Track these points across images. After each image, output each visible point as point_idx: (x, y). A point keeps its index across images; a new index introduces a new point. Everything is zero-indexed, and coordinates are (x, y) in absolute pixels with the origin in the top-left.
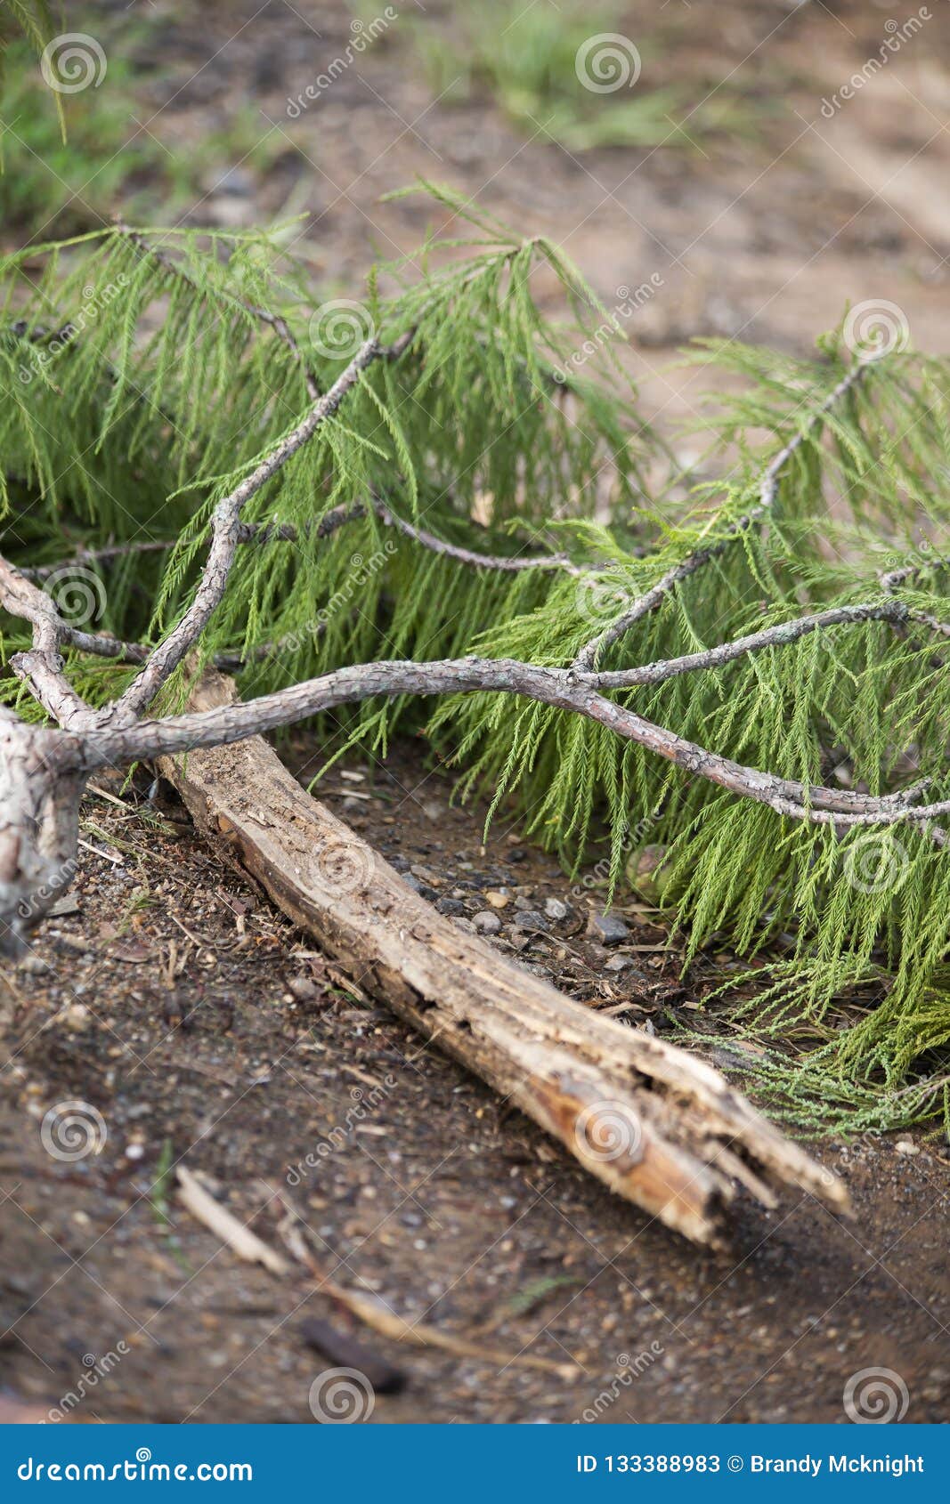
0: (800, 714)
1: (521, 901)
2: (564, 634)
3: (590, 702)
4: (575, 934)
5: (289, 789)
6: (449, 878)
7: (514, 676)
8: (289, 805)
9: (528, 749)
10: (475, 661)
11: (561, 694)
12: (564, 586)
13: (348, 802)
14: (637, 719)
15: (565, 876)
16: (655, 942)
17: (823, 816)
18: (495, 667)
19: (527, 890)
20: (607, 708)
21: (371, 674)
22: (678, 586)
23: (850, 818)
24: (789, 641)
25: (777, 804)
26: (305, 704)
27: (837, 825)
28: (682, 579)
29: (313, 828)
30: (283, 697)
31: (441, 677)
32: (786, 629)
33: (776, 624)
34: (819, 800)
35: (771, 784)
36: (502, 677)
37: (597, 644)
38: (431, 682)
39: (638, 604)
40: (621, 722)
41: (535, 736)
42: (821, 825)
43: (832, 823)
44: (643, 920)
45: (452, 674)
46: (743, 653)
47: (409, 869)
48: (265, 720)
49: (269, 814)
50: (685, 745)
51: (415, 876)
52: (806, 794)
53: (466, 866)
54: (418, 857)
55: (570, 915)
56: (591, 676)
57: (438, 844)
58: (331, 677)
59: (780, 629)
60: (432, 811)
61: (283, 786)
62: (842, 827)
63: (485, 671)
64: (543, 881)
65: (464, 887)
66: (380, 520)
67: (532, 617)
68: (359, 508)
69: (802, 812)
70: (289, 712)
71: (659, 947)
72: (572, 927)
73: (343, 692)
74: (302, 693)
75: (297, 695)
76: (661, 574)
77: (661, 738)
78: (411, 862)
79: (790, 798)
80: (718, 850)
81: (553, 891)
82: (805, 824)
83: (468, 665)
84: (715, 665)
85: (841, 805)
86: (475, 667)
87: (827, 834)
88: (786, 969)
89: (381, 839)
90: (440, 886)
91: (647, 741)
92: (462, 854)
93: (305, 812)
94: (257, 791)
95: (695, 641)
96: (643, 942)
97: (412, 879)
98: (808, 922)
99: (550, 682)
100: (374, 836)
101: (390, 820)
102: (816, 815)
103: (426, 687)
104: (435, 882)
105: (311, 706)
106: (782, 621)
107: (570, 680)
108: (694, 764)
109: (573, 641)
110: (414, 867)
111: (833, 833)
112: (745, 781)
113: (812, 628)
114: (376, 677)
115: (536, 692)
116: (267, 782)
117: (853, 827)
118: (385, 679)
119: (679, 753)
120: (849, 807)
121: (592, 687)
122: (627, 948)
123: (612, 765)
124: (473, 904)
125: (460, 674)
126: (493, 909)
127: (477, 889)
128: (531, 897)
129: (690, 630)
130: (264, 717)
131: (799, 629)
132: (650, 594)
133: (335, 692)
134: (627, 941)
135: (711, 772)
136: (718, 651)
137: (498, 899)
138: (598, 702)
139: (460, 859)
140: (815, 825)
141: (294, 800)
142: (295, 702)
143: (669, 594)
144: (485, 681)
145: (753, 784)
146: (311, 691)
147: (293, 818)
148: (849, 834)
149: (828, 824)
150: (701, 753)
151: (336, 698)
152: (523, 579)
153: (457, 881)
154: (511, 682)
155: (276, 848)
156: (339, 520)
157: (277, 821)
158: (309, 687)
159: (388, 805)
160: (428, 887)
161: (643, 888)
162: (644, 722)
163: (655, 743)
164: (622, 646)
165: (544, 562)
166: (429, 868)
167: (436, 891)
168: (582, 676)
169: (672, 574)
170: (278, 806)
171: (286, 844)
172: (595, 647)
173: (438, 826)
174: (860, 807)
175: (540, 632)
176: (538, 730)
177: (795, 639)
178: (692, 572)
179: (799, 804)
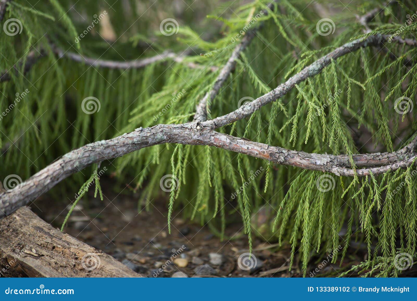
0: (335, 114)
1: (196, 260)
2: (184, 99)
3: (212, 138)
4: (232, 272)
5: (47, 230)
6: (150, 256)
7: (166, 134)
8: (49, 240)
9: (180, 171)
10: (141, 131)
11: (195, 137)
12: (175, 70)
13: (78, 225)
14: (242, 141)
15: (215, 237)
16: (279, 266)
17: (365, 171)
18: (153, 131)
19: (196, 251)
20: (223, 138)
21: (83, 154)
22: (243, 55)
23: (382, 169)
24: (317, 73)
25: (336, 170)
26: (48, 181)
27: (375, 175)
28: (244, 50)
29: (67, 251)
30: (35, 180)
31: (124, 145)
32: (314, 67)
33: (308, 64)
34: (360, 162)
35: (329, 159)
36: (159, 136)
37: (206, 101)
38: (119, 149)
39: (223, 71)
40: (233, 145)
41: (182, 163)
42: (364, 177)
43: (371, 174)
44: (268, 253)
45: (130, 142)
46: (293, 86)
47: (125, 257)
48: (27, 197)
49: (38, 249)
50: (273, 149)
51: (129, 260)
52: (351, 161)
53: (157, 246)
54: (128, 248)
55: (225, 261)
56: (209, 122)
57: (137, 237)
58: (60, 161)
59: (311, 67)
60: (127, 217)
61: (42, 230)
62: (379, 176)
63: (148, 135)
64: (204, 243)
65: (160, 260)
66: (57, 55)
67: (163, 93)
68: (42, 51)
69: (352, 172)
70: (40, 188)
71: (283, 268)
72: (229, 267)
73: (70, 168)
74: (45, 175)
75: (43, 177)
76: (231, 50)
77: (259, 149)
78: (125, 252)
79: (341, 165)
80: (307, 204)
81: (211, 248)
82: (356, 179)
83: (138, 134)
84: (278, 98)
85: (373, 162)
86: (143, 134)
87: (371, 182)
88: (365, 267)
89: (103, 242)
90: (146, 262)
91: (251, 152)
92: (153, 239)
93: (60, 242)
94: (27, 236)
95: (262, 86)
96: (273, 267)
97: (129, 263)
98: (371, 236)
99: (187, 132)
100: (98, 242)
101: (105, 229)
102: (360, 172)
103: (117, 153)
104: (143, 260)
105: (52, 181)
106: (311, 62)
107: (198, 127)
108: (282, 159)
109: (191, 102)
110: (128, 255)
111: (374, 181)
112: (314, 162)
113: (329, 62)
114: (87, 154)
115: (180, 139)
116: (32, 229)
117: (385, 174)
118: (93, 154)
119: (271, 155)
120: (379, 163)
121: (212, 129)
122: (265, 273)
123: (231, 168)
124: (168, 269)
125: (135, 140)
126: (181, 269)
127: (167, 259)
128: (200, 256)
129: (257, 80)
130: (26, 195)
131: (322, 64)
132: (229, 64)
133: (65, 169)
134: (264, 269)
135: (293, 161)
136: (278, 90)
137: (182, 262)
138: (218, 137)
139: (153, 243)
140: (361, 178)
141: (51, 237)
142: (43, 181)
143: (239, 62)
144: (150, 140)
145: (319, 163)
146: (50, 172)
147: (54, 248)
148: (384, 179)
149: (369, 176)
150: (284, 151)
151: (66, 173)
152: (149, 71)
153: (155, 257)
154: (165, 137)
155: (47, 268)
156: (32, 61)
157: (44, 252)
158: (48, 170)
159: (100, 220)
160: (139, 265)
161: (263, 234)
162: (246, 142)
163: (256, 152)
164: (220, 98)
165: (159, 58)
166: (136, 253)
167: (145, 266)
168: (204, 123)
169: (238, 49)
170: (42, 242)
171: (54, 265)
172: (205, 103)
173: (133, 225)
174: (385, 161)
175: (169, 102)
176: (183, 159)
177: (320, 71)
178: (248, 45)
179: (349, 167)
